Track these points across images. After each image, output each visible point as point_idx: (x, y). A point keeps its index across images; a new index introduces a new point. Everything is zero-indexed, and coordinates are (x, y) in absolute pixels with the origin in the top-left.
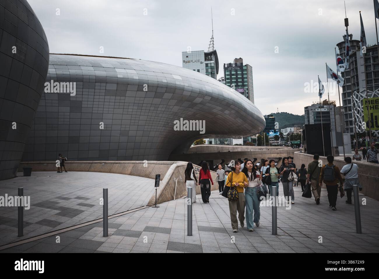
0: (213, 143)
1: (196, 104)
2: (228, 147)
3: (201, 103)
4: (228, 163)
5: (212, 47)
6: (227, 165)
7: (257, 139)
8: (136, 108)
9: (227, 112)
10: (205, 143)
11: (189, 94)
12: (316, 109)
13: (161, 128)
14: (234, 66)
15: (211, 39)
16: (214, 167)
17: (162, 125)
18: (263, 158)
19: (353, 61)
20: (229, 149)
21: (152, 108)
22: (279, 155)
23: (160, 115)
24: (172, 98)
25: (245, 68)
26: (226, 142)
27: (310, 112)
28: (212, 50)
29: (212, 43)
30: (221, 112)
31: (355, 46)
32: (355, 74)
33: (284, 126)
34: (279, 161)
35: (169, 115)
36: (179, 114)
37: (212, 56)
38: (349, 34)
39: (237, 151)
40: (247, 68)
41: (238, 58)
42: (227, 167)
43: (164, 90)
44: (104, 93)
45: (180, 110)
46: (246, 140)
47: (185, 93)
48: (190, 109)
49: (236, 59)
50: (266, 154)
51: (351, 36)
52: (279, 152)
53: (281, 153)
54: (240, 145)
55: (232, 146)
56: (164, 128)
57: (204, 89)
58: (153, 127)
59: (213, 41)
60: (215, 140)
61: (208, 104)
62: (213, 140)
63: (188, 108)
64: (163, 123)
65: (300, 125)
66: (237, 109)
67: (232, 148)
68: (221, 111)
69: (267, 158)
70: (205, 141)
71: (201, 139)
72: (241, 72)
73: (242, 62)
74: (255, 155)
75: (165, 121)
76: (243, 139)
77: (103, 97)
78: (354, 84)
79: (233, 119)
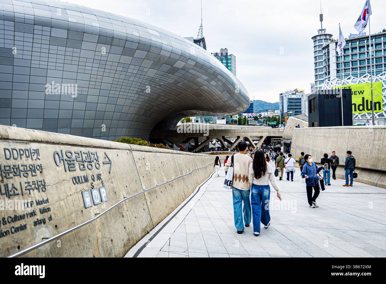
0: (199, 121)
1: (177, 69)
2: (213, 126)
3: (183, 69)
4: (212, 140)
5: (201, 34)
6: (212, 142)
7: (238, 120)
8: (97, 65)
9: (213, 83)
10: (192, 121)
11: (168, 55)
12: (290, 96)
13: (133, 95)
14: (220, 55)
15: (200, 27)
16: (199, 144)
17: (135, 92)
18: (246, 137)
19: (326, 53)
20: (213, 127)
21: (120, 69)
22: (260, 134)
23: (132, 79)
24: (147, 58)
25: (229, 58)
26: (211, 121)
27: (284, 98)
28: (201, 37)
29: (201, 30)
30: (207, 83)
31: (328, 39)
32: (327, 64)
33: (259, 111)
34: (260, 139)
35: (144, 80)
36: (157, 80)
37: (200, 43)
38: (323, 28)
39: (221, 129)
40: (231, 57)
41: (224, 48)
42: (212, 144)
43: (135, 46)
44: (49, 41)
45: (158, 75)
46: (228, 121)
47: (163, 53)
48: (170, 75)
49: (222, 49)
50: (248, 132)
51: (324, 30)
52: (261, 131)
53: (262, 132)
54: (223, 124)
55: (216, 125)
56: (137, 96)
57: (187, 51)
58: (121, 93)
59: (202, 29)
60: (201, 120)
61: (191, 71)
62: (199, 120)
63: (167, 74)
64: (136, 89)
65: (273, 110)
66: (224, 80)
67: (216, 127)
68: (207, 81)
69: (249, 136)
70: (192, 119)
71: (188, 117)
72: (226, 61)
73: (227, 52)
74: (238, 133)
75: (138, 87)
76: (226, 120)
77: (47, 47)
78: (326, 74)
79: (220, 93)
